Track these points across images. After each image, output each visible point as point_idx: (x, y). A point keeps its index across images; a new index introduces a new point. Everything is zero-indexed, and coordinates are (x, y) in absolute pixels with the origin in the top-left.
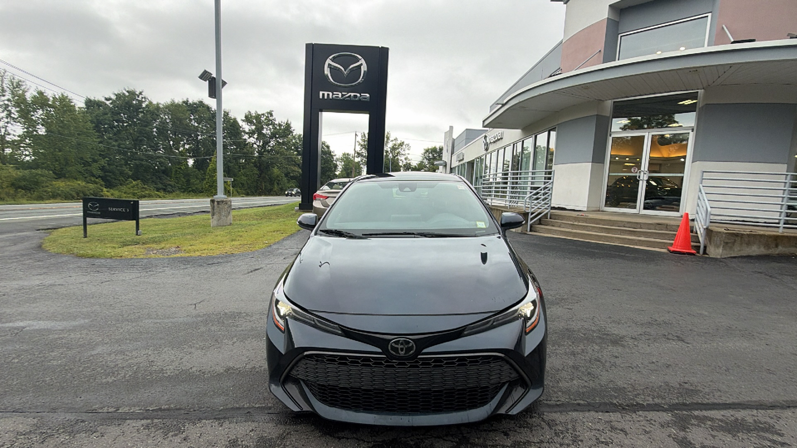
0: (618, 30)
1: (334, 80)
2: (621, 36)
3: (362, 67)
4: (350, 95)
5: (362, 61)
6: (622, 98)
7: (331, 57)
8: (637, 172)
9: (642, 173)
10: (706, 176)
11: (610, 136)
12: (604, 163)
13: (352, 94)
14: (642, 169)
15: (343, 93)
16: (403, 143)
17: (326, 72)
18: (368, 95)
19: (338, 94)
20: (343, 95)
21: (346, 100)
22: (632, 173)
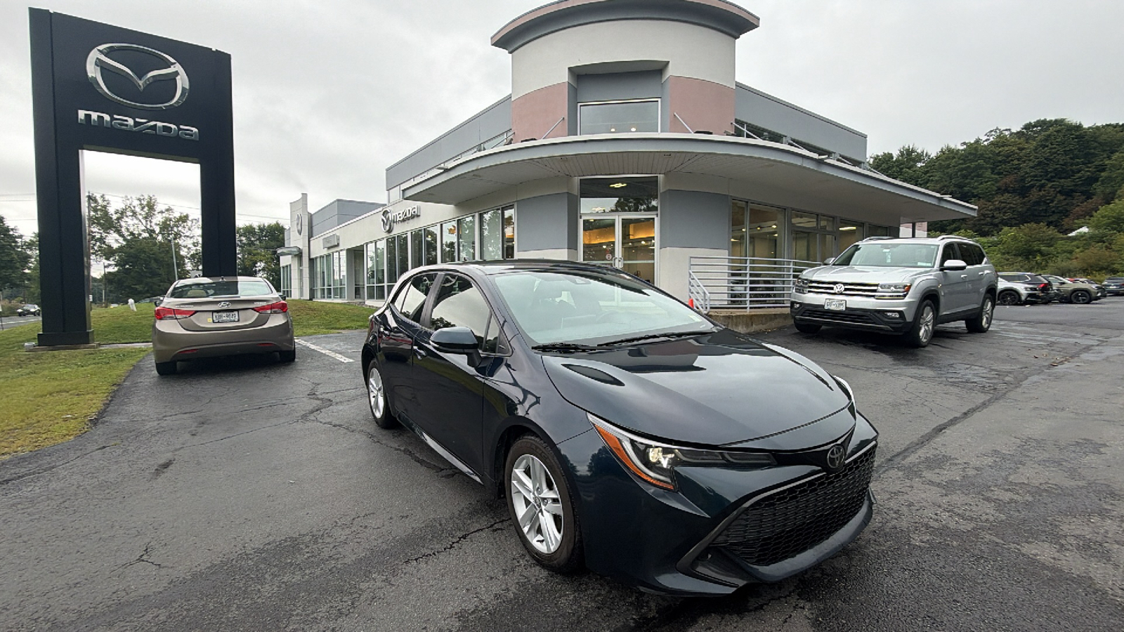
0: (576, 97)
1: (110, 90)
2: (581, 106)
3: (178, 78)
4: (156, 125)
5: (177, 67)
6: (592, 175)
7: (101, 47)
8: (611, 260)
9: (617, 261)
10: (694, 261)
11: (581, 218)
12: (577, 250)
13: (160, 124)
14: (616, 256)
15: (137, 120)
16: (187, 217)
17: (90, 75)
18: (195, 130)
19: (126, 121)
20: (136, 124)
21: (144, 133)
22: (607, 260)
